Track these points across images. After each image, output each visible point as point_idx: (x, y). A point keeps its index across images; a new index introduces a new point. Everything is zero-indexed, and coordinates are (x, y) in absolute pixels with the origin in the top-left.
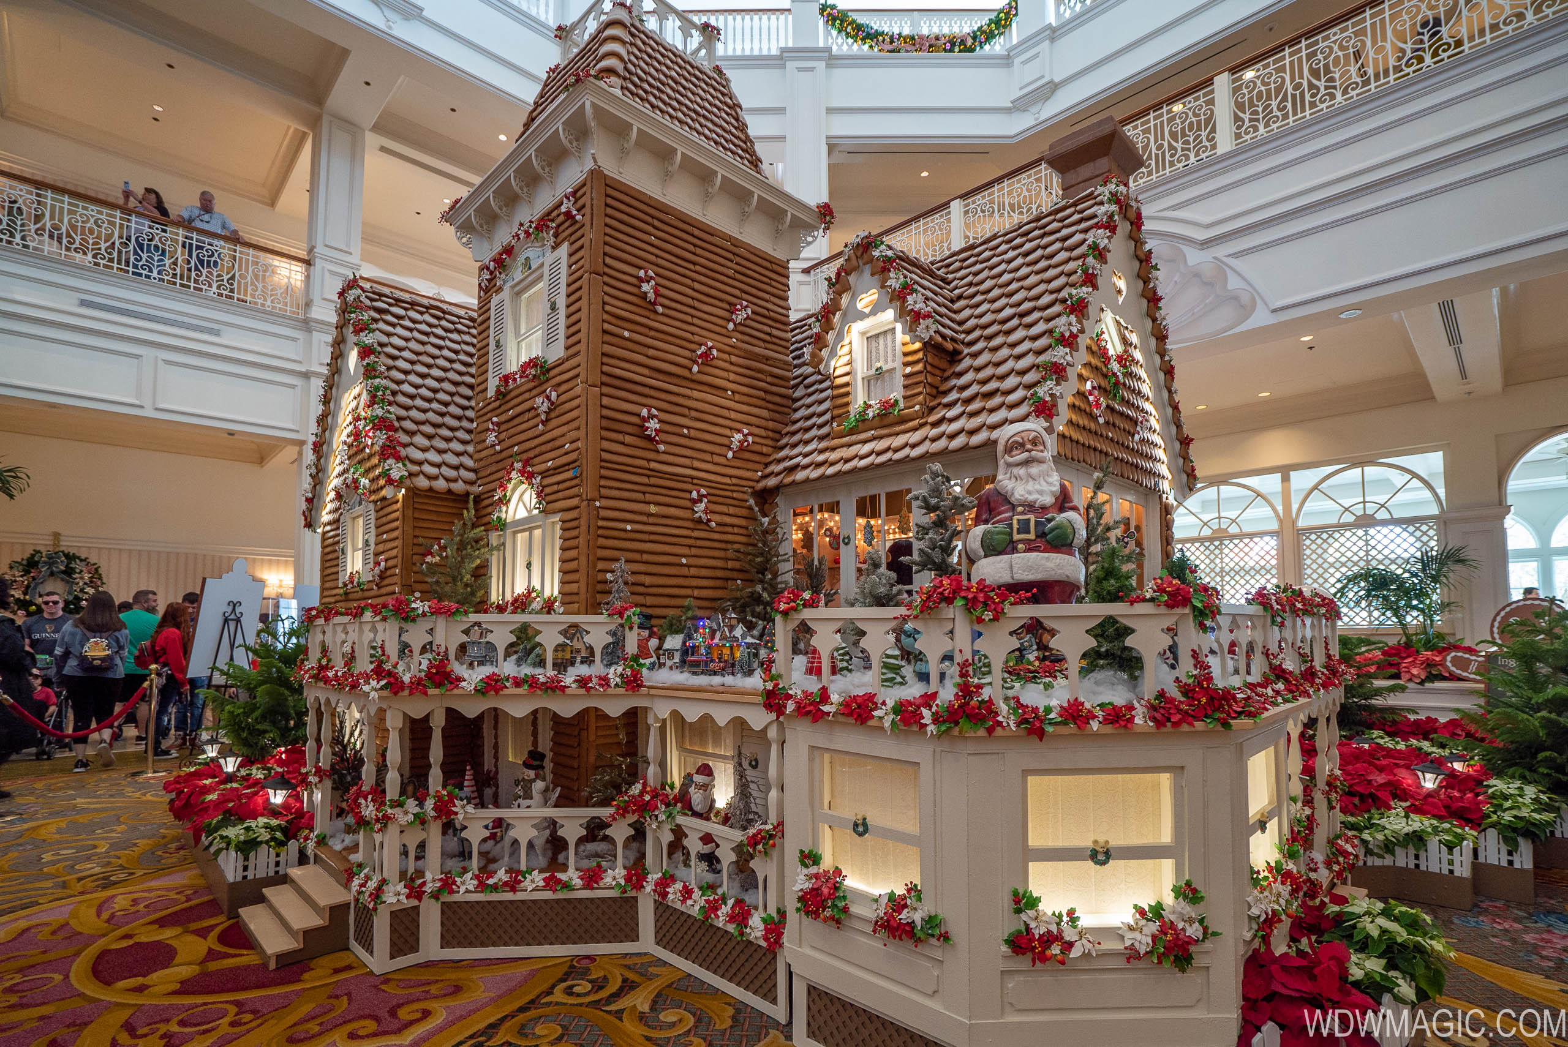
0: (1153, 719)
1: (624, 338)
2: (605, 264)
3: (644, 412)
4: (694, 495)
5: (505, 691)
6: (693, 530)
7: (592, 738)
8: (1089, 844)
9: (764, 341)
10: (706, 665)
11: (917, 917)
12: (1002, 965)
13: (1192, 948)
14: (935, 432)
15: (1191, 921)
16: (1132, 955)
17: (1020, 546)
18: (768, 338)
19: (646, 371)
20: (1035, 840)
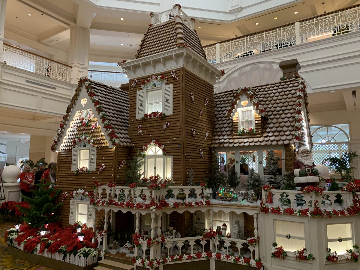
0: (349, 213)
1: (189, 111)
2: (186, 92)
3: (193, 130)
4: (200, 150)
5: (180, 207)
6: (200, 159)
7: (185, 217)
8: (338, 238)
9: (210, 107)
10: (226, 198)
11: (307, 255)
12: (325, 263)
13: (358, 257)
14: (266, 139)
15: (357, 252)
16: (347, 259)
17: (308, 175)
18: (210, 106)
19: (192, 119)
20: (328, 238)
